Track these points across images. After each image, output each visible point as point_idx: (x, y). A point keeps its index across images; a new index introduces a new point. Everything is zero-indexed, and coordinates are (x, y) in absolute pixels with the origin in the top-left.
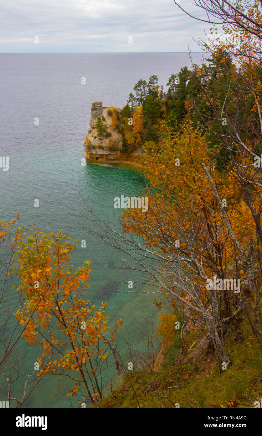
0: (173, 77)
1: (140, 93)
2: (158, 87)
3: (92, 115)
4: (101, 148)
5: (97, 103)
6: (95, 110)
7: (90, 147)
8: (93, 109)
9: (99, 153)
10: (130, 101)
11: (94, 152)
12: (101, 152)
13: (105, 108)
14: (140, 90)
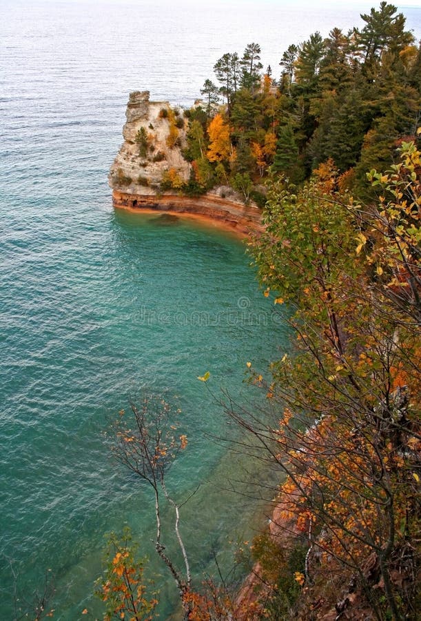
0: (292, 49)
1: (225, 75)
2: (260, 66)
3: (128, 117)
4: (143, 182)
5: (139, 93)
6: (135, 108)
7: (122, 180)
8: (130, 106)
9: (138, 193)
10: (204, 91)
11: (129, 191)
12: (142, 191)
13: (154, 103)
14: (227, 70)
